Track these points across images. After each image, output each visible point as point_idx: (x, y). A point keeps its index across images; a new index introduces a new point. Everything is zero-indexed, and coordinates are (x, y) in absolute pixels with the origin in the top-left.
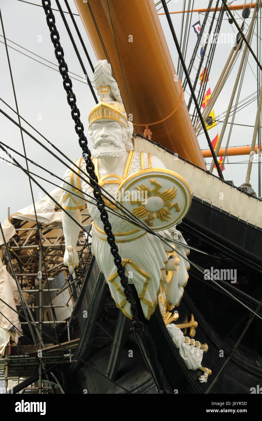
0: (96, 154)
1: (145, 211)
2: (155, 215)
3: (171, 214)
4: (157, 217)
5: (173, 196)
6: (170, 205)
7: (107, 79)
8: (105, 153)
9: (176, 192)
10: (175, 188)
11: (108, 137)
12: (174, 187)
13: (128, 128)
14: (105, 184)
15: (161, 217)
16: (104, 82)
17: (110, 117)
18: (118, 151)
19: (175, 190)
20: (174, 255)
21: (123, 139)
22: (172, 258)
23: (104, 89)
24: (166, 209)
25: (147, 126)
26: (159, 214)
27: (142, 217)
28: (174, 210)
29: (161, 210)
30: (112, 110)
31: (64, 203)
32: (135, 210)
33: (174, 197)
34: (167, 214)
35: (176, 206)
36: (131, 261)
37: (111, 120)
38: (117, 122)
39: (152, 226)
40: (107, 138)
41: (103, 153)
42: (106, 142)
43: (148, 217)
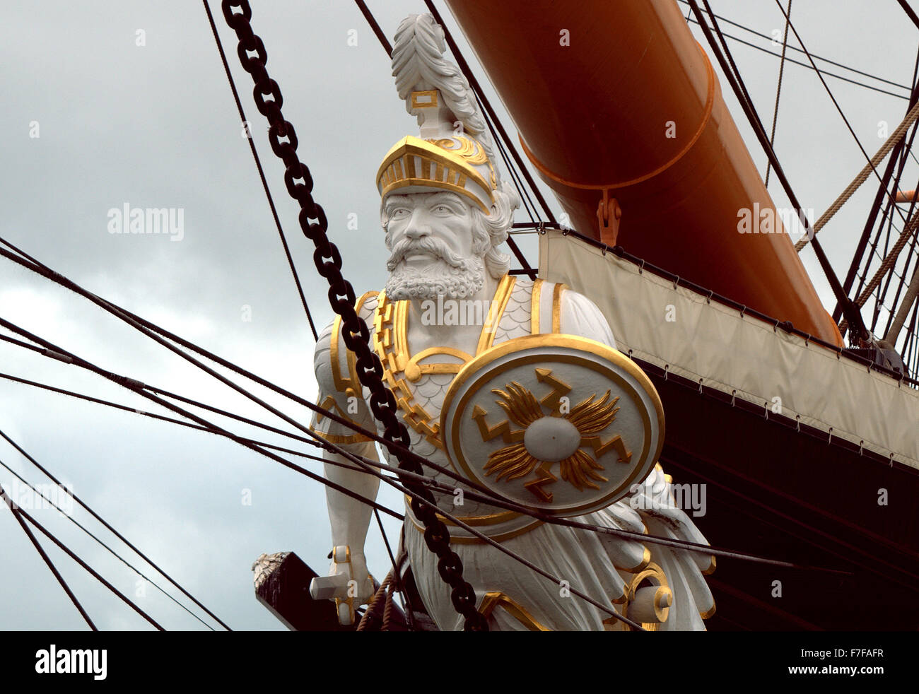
0: (394, 289)
1: (526, 460)
2: (556, 472)
3: (604, 470)
4: (563, 477)
5: (605, 418)
6: (600, 444)
7: (430, 68)
8: (418, 286)
9: (616, 407)
10: (612, 394)
11: (427, 239)
12: (609, 392)
13: (491, 211)
14: (423, 374)
15: (575, 476)
16: (422, 78)
17: (432, 179)
18: (457, 279)
19: (612, 400)
20: (655, 576)
21: (476, 244)
22: (651, 585)
23: (422, 99)
24: (587, 453)
25: (605, 189)
26: (569, 469)
27: (519, 475)
28: (612, 457)
29: (574, 455)
30: (440, 160)
31: (319, 423)
32: (498, 456)
33: (609, 419)
34: (593, 468)
35: (617, 446)
36: (506, 599)
37: (438, 189)
38: (455, 194)
39: (550, 502)
40: (424, 243)
41: (410, 287)
42: (421, 254)
43: (536, 478)
